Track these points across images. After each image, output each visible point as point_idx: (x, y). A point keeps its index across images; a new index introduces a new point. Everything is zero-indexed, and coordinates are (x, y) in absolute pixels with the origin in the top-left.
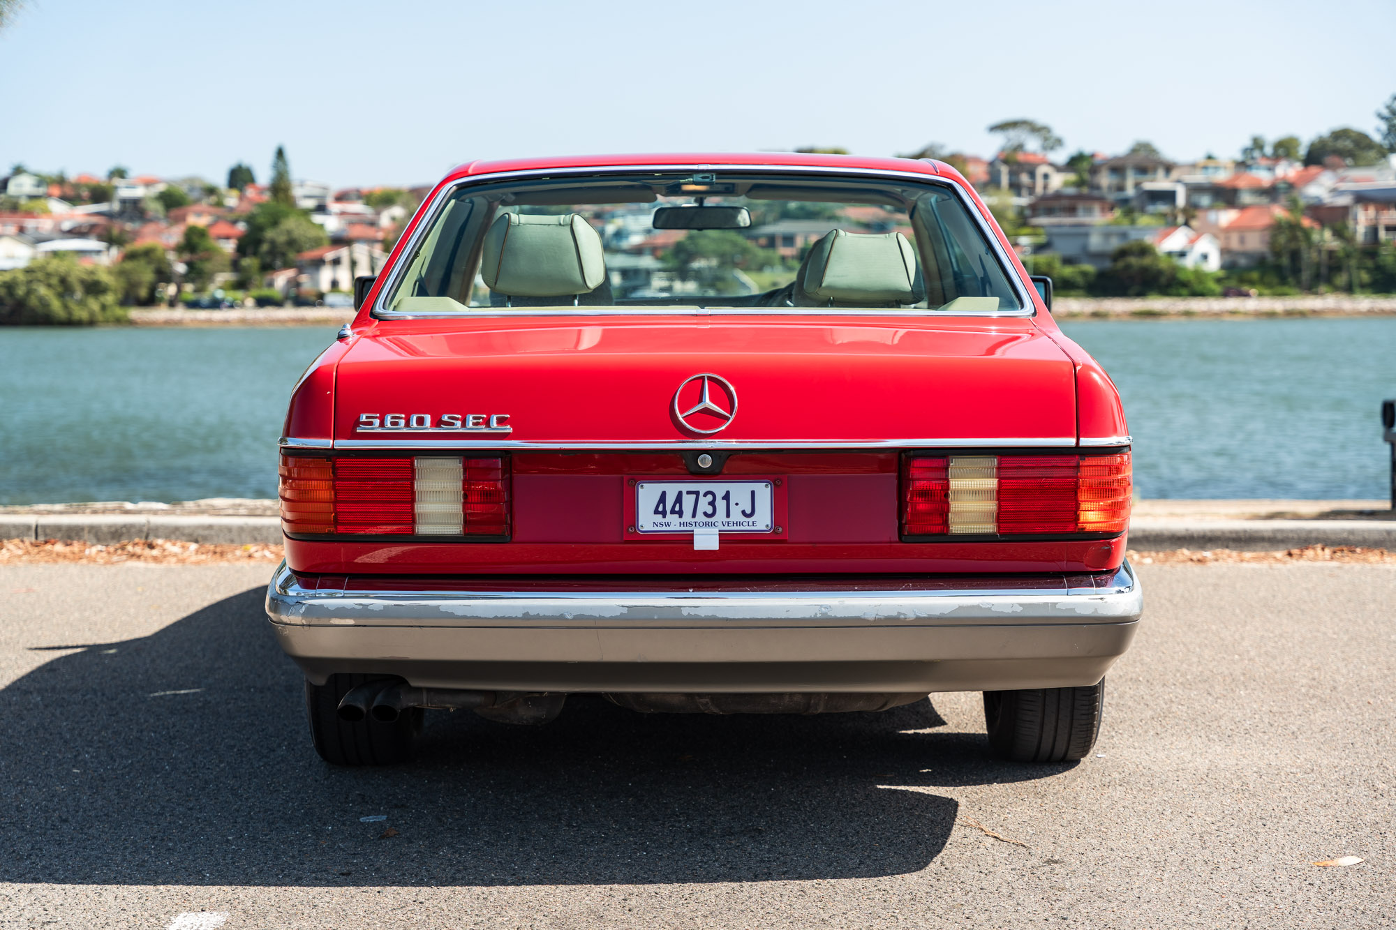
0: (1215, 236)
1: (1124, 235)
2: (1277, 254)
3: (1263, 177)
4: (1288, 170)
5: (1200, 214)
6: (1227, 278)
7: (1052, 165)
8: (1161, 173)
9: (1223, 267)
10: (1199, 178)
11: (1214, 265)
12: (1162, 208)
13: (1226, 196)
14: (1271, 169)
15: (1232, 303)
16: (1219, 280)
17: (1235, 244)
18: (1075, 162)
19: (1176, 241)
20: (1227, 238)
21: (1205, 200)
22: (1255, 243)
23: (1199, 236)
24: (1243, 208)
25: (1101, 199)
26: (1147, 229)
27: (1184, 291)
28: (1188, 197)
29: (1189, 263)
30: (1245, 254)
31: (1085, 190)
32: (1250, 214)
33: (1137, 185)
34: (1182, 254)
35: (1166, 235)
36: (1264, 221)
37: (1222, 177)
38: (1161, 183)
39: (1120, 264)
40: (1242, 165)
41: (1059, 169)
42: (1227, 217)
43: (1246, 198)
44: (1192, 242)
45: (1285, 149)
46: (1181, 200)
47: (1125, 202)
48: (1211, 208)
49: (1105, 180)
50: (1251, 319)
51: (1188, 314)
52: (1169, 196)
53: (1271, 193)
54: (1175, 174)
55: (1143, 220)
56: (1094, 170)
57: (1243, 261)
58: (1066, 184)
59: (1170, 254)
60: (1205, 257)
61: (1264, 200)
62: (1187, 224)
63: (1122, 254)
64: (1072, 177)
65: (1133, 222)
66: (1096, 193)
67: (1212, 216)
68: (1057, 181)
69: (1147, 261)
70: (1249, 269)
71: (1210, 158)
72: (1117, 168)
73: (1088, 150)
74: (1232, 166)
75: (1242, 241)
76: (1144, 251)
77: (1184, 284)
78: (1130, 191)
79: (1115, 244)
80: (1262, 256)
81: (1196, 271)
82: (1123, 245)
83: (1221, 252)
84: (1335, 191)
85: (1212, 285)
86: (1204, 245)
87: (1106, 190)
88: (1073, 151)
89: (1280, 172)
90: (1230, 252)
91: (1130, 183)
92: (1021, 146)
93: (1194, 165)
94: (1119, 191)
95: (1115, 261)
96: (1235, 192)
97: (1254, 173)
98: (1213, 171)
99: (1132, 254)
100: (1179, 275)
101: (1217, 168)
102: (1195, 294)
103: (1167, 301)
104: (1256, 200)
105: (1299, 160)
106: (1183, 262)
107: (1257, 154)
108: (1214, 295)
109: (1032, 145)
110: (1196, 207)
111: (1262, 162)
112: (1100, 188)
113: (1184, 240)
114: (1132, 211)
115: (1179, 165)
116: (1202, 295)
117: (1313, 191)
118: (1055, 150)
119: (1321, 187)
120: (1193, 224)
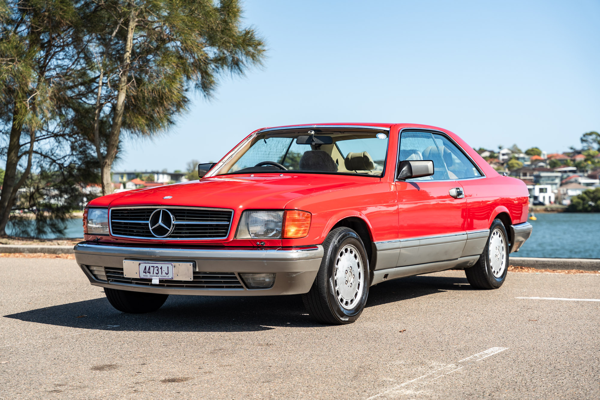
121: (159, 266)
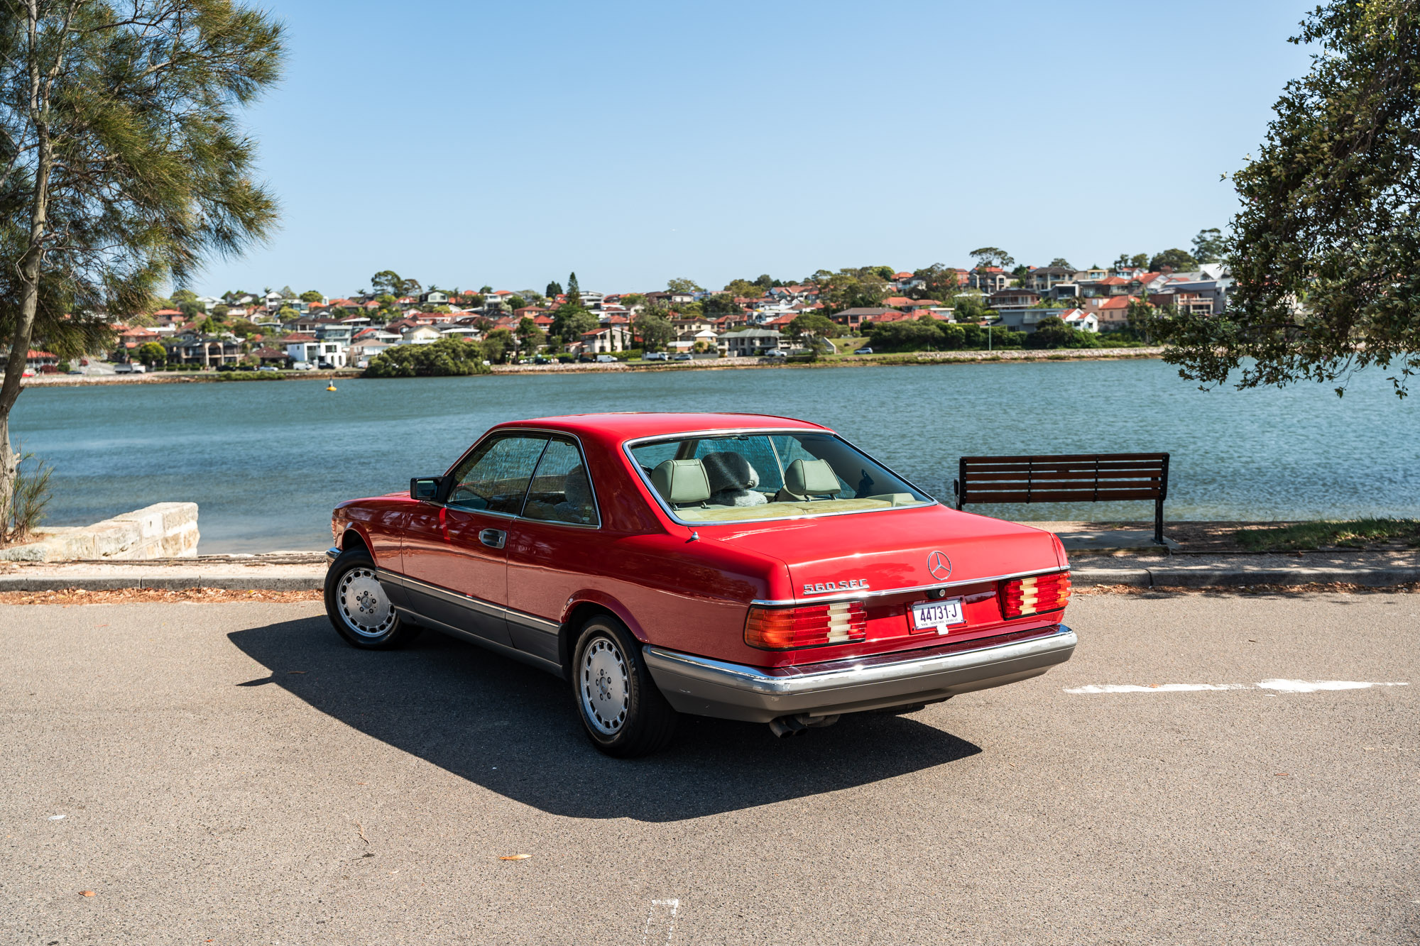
0: (1096, 314)
1: (1045, 313)
2: (1132, 323)
3: (1126, 278)
4: (1139, 274)
5: (1087, 301)
6: (1102, 336)
7: (1005, 274)
8: (1067, 277)
9: (1099, 331)
10: (1089, 279)
11: (1095, 329)
12: (1066, 297)
13: (1103, 290)
14: (1129, 274)
15: (1105, 351)
16: (1097, 338)
17: (1107, 318)
18: (1019, 271)
19: (1074, 316)
20: (1103, 314)
21: (1091, 293)
22: (1119, 317)
23: (1087, 314)
24: (1113, 296)
25: (1032, 293)
26: (1058, 310)
27: (1078, 345)
28: (1081, 290)
29: (1081, 328)
30: (1113, 323)
31: (1024, 288)
32: (1116, 299)
33: (1052, 285)
34: (1077, 324)
35: (1068, 313)
36: (1124, 304)
37: (1102, 278)
38: (1066, 283)
39: (1042, 330)
40: (1113, 271)
41: (1008, 276)
42: (1102, 302)
43: (1115, 291)
44: (1083, 317)
45: (1139, 261)
46: (1077, 294)
47: (1046, 294)
48: (1093, 297)
49: (1035, 282)
50: (1116, 359)
51: (1079, 357)
52: (1072, 290)
53: (1129, 287)
54: (1075, 278)
55: (1056, 305)
56: (1029, 276)
57: (1112, 327)
58: (1012, 285)
59: (1070, 323)
60: (1090, 325)
61: (1125, 292)
62: (1080, 307)
63: (1043, 324)
64: (1016, 280)
65: (1050, 305)
66: (1029, 289)
67: (1094, 301)
68: (1007, 282)
69: (1057, 328)
70: (1116, 331)
71: (1095, 268)
72: (1042, 274)
73: (1025, 265)
74: (1108, 272)
75: (1111, 316)
76: (1055, 322)
77: (1079, 341)
78: (1049, 288)
79: (1039, 318)
80: (1124, 324)
81: (1085, 333)
82: (1043, 319)
83: (1099, 322)
84: (1165, 286)
85: (1095, 341)
86: (1090, 318)
87: (1035, 288)
88: (1017, 265)
89: (1135, 275)
90: (1104, 322)
91: (1049, 283)
92: (990, 263)
93: (1086, 272)
94: (1043, 288)
95: (1039, 328)
96: (1109, 287)
97: (1121, 276)
98: (1096, 275)
99: (1049, 324)
100: (1075, 335)
101: (1099, 273)
102: (1084, 347)
103: (1069, 350)
104: (1120, 292)
105: (1146, 268)
106: (1078, 328)
107: (1123, 265)
108: (1095, 347)
109: (996, 262)
110: (1086, 297)
111: (1125, 270)
112: (1032, 286)
113: (1078, 316)
114: (1050, 299)
115: (1077, 272)
116: (1088, 347)
117: (1153, 286)
118: (1007, 264)
119: (1158, 284)
120: (1084, 306)
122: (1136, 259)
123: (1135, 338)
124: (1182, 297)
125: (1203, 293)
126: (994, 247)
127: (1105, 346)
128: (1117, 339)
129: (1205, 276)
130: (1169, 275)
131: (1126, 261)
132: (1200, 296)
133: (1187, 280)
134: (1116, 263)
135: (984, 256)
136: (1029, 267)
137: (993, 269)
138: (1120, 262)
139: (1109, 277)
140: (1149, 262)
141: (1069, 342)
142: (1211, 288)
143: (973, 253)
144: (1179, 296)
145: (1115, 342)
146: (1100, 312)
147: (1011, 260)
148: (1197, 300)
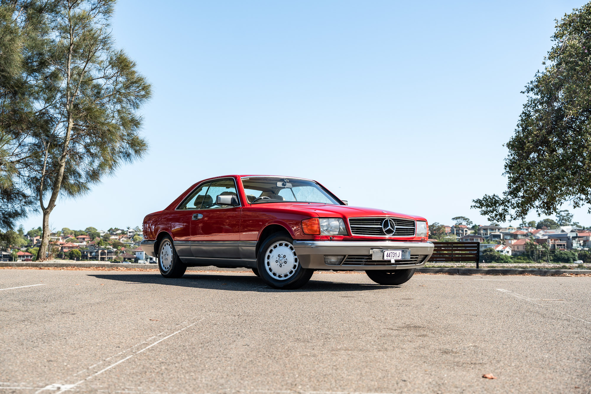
0: (511, 247)
1: (486, 246)
2: (527, 251)
3: (525, 232)
4: (531, 230)
5: (506, 241)
6: (514, 258)
7: (467, 228)
8: (497, 230)
9: (512, 255)
10: (507, 231)
11: (510, 254)
12: (496, 239)
13: (514, 236)
14: (526, 230)
15: (515, 264)
16: (511, 258)
17: (516, 249)
18: (474, 227)
19: (500, 248)
21: (508, 237)
22: (521, 249)
23: (506, 247)
24: (518, 239)
26: (493, 245)
27: (502, 261)
28: (504, 236)
29: (503, 254)
30: (519, 251)
31: (477, 235)
32: (520, 241)
33: (490, 233)
34: (502, 251)
35: (497, 247)
36: (524, 243)
37: (513, 231)
38: (497, 233)
39: (486, 254)
40: (519, 228)
41: (469, 229)
42: (514, 242)
43: (520, 237)
44: (504, 248)
45: (531, 224)
46: (502, 238)
47: (487, 237)
48: (509, 240)
49: (482, 232)
52: (499, 236)
53: (526, 235)
54: (501, 231)
55: (491, 242)
56: (479, 230)
57: (518, 253)
58: (471, 234)
59: (498, 251)
60: (508, 252)
62: (503, 244)
63: (486, 251)
64: (473, 231)
65: (489, 243)
66: (479, 235)
67: (510, 241)
68: (469, 232)
69: (492, 253)
70: (520, 255)
71: (510, 226)
72: (485, 229)
73: (477, 225)
74: (516, 228)
75: (518, 248)
76: (491, 250)
77: (502, 260)
78: (489, 235)
79: (483, 248)
80: (524, 252)
81: (505, 256)
82: (485, 249)
83: (512, 251)
84: (543, 235)
85: (510, 260)
86: (508, 249)
87: (482, 235)
88: (474, 225)
89: (529, 230)
90: (515, 251)
91: (489, 232)
92: (461, 224)
93: (506, 228)
94: (486, 235)
95: (483, 253)
96: (517, 235)
97: (523, 230)
98: (511, 229)
99: (488, 251)
100: (501, 257)
101: (512, 229)
102: (505, 262)
103: (498, 264)
104: (523, 237)
105: (535, 228)
106: (502, 253)
107: (524, 225)
108: (510, 262)
109: (464, 223)
110: (506, 239)
111: (525, 228)
112: (481, 234)
113: (502, 248)
114: (489, 240)
115: (502, 228)
116: (507, 262)
117: (538, 235)
118: (469, 224)
119: (541, 234)
120: (505, 243)
121: (395, 252)
122: (529, 223)
123: (529, 258)
124: (551, 240)
125: (562, 239)
126: (463, 216)
127: (515, 262)
128: (520, 259)
129: (563, 231)
130: (545, 231)
131: (525, 224)
132: (560, 240)
133: (554, 232)
134: (520, 225)
135: (459, 220)
136: (479, 226)
137: (462, 226)
138: (522, 224)
139: (517, 230)
140: (536, 225)
141: (498, 260)
142: (565, 236)
143: (453, 219)
144: (550, 240)
145: (519, 261)
146: (513, 246)
147: (471, 222)
148: (558, 242)
